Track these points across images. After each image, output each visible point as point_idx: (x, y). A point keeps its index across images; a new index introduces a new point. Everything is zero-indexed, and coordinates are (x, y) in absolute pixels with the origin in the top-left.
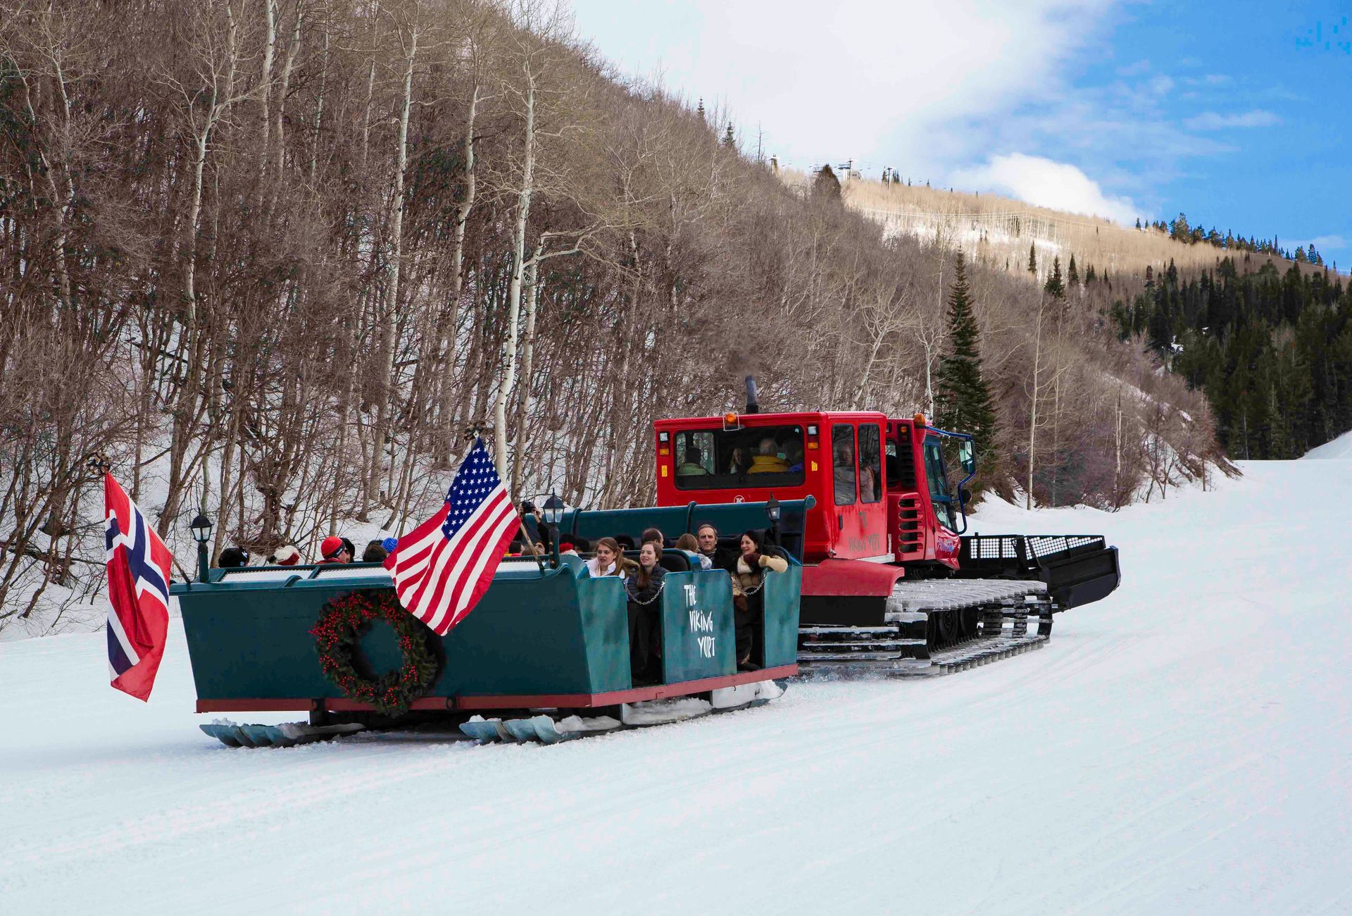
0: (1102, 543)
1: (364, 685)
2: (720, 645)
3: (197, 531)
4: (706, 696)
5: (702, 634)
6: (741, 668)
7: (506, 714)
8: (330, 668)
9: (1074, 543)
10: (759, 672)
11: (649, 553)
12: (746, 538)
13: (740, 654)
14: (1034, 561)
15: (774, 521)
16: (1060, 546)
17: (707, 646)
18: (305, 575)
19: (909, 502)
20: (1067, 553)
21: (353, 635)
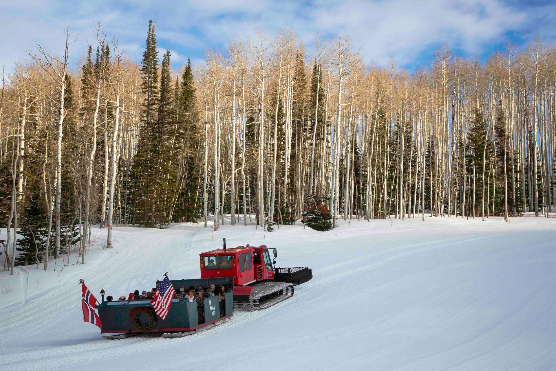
0: (308, 268)
1: (140, 327)
2: (216, 313)
3: (102, 293)
4: (214, 324)
5: (213, 311)
6: (221, 317)
7: (172, 332)
8: (132, 323)
9: (301, 269)
10: (224, 317)
11: (200, 294)
12: (222, 286)
13: (221, 314)
14: (292, 274)
15: (227, 282)
16: (298, 270)
17: (214, 313)
18: (126, 303)
19: (260, 267)
20: (300, 271)
21: (137, 316)
